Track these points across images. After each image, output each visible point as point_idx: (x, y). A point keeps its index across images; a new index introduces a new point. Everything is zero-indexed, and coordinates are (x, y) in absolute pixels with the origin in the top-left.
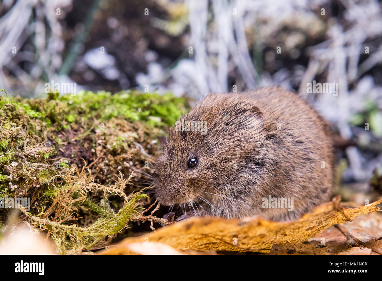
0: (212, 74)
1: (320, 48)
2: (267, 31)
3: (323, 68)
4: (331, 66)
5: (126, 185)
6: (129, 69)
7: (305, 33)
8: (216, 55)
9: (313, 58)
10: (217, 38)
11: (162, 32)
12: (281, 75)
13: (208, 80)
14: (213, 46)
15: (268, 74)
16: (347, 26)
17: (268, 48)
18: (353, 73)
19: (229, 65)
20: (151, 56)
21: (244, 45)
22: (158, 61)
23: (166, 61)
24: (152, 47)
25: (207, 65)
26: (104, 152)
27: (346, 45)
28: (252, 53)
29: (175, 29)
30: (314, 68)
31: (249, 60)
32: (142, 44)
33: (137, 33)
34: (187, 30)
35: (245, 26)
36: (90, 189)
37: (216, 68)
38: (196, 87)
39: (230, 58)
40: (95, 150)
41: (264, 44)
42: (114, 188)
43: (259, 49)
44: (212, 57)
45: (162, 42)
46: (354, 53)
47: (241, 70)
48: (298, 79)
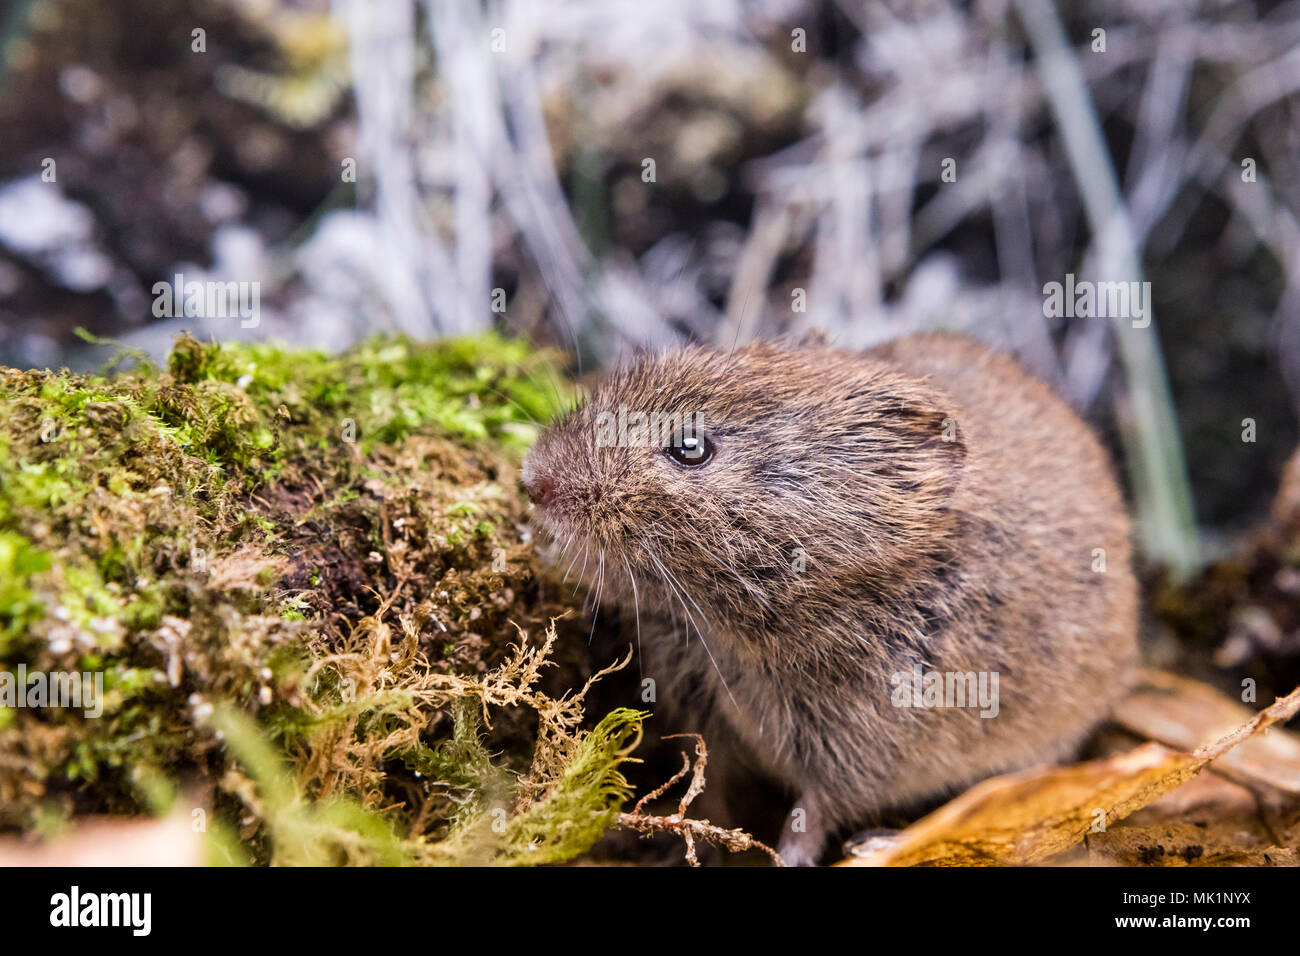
0: (437, 259)
1: (789, 163)
2: (614, 110)
3: (801, 228)
4: (825, 226)
5: (537, 671)
6: (145, 251)
7: (737, 113)
8: (449, 192)
9: (768, 198)
10: (450, 134)
11: (259, 117)
12: (669, 258)
13: (424, 280)
14: (439, 163)
15: (628, 255)
16: (869, 91)
17: (621, 168)
18: (897, 245)
19: (494, 228)
20: (221, 202)
21: (540, 159)
22: (249, 219)
23: (278, 219)
24: (225, 169)
25: (421, 230)
26: (416, 560)
27: (872, 153)
28: (568, 182)
29: (302, 102)
30: (771, 234)
31: (562, 207)
32: (189, 161)
33: (169, 119)
34: (346, 107)
35: (542, 91)
36: (424, 697)
37: (449, 238)
38: (386, 307)
39: (496, 202)
40: (383, 553)
41: (608, 153)
42: (500, 683)
43: (591, 171)
44: (436, 202)
45: (260, 149)
46: (897, 177)
47: (533, 244)
48: (719, 270)
